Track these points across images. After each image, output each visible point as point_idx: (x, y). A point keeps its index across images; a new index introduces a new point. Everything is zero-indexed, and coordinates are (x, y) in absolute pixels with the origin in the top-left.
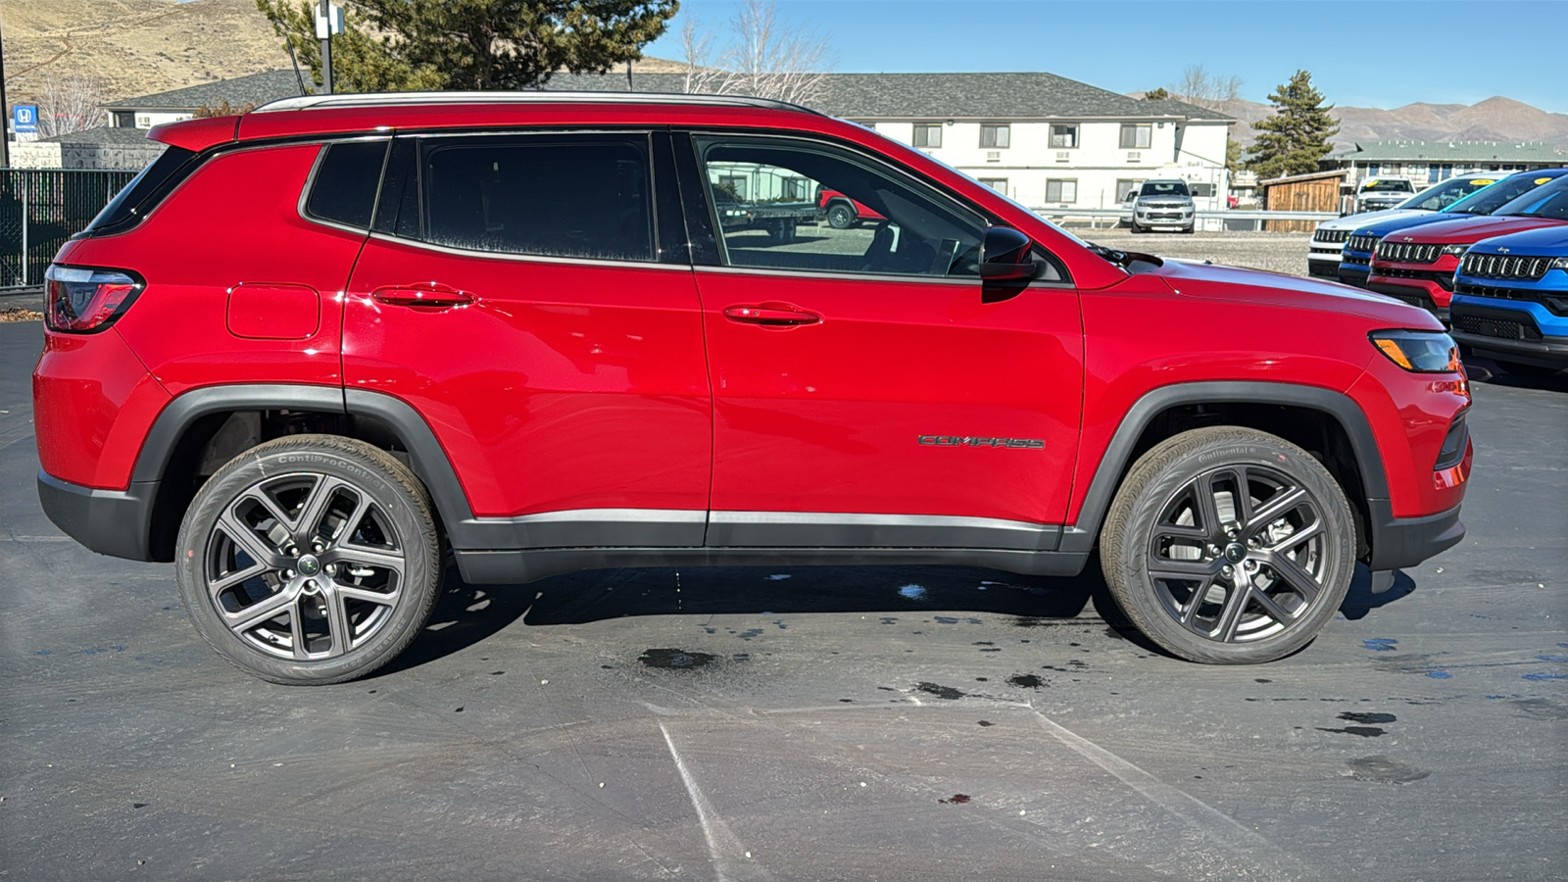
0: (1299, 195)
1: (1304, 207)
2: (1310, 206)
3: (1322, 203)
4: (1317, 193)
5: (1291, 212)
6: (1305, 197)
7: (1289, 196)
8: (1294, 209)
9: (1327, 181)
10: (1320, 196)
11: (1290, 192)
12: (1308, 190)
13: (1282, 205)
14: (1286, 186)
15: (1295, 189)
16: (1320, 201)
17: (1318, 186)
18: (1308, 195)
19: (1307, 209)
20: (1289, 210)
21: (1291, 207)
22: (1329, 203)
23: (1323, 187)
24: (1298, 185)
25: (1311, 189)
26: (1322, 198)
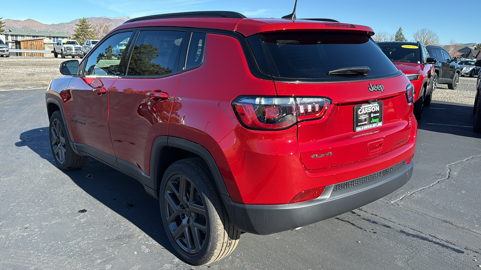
0: (31, 45)
1: (33, 48)
2: (35, 48)
3: (39, 47)
4: (37, 44)
5: (29, 50)
6: (33, 45)
7: (28, 45)
8: (30, 49)
9: (39, 41)
10: (38, 45)
11: (28, 43)
12: (34, 43)
13: (26, 48)
14: (26, 42)
15: (29, 43)
16: (38, 46)
17: (37, 42)
18: (34, 45)
19: (34, 49)
20: (29, 49)
21: (29, 48)
22: (41, 47)
23: (38, 42)
24: (30, 41)
25: (35, 43)
26: (39, 46)
